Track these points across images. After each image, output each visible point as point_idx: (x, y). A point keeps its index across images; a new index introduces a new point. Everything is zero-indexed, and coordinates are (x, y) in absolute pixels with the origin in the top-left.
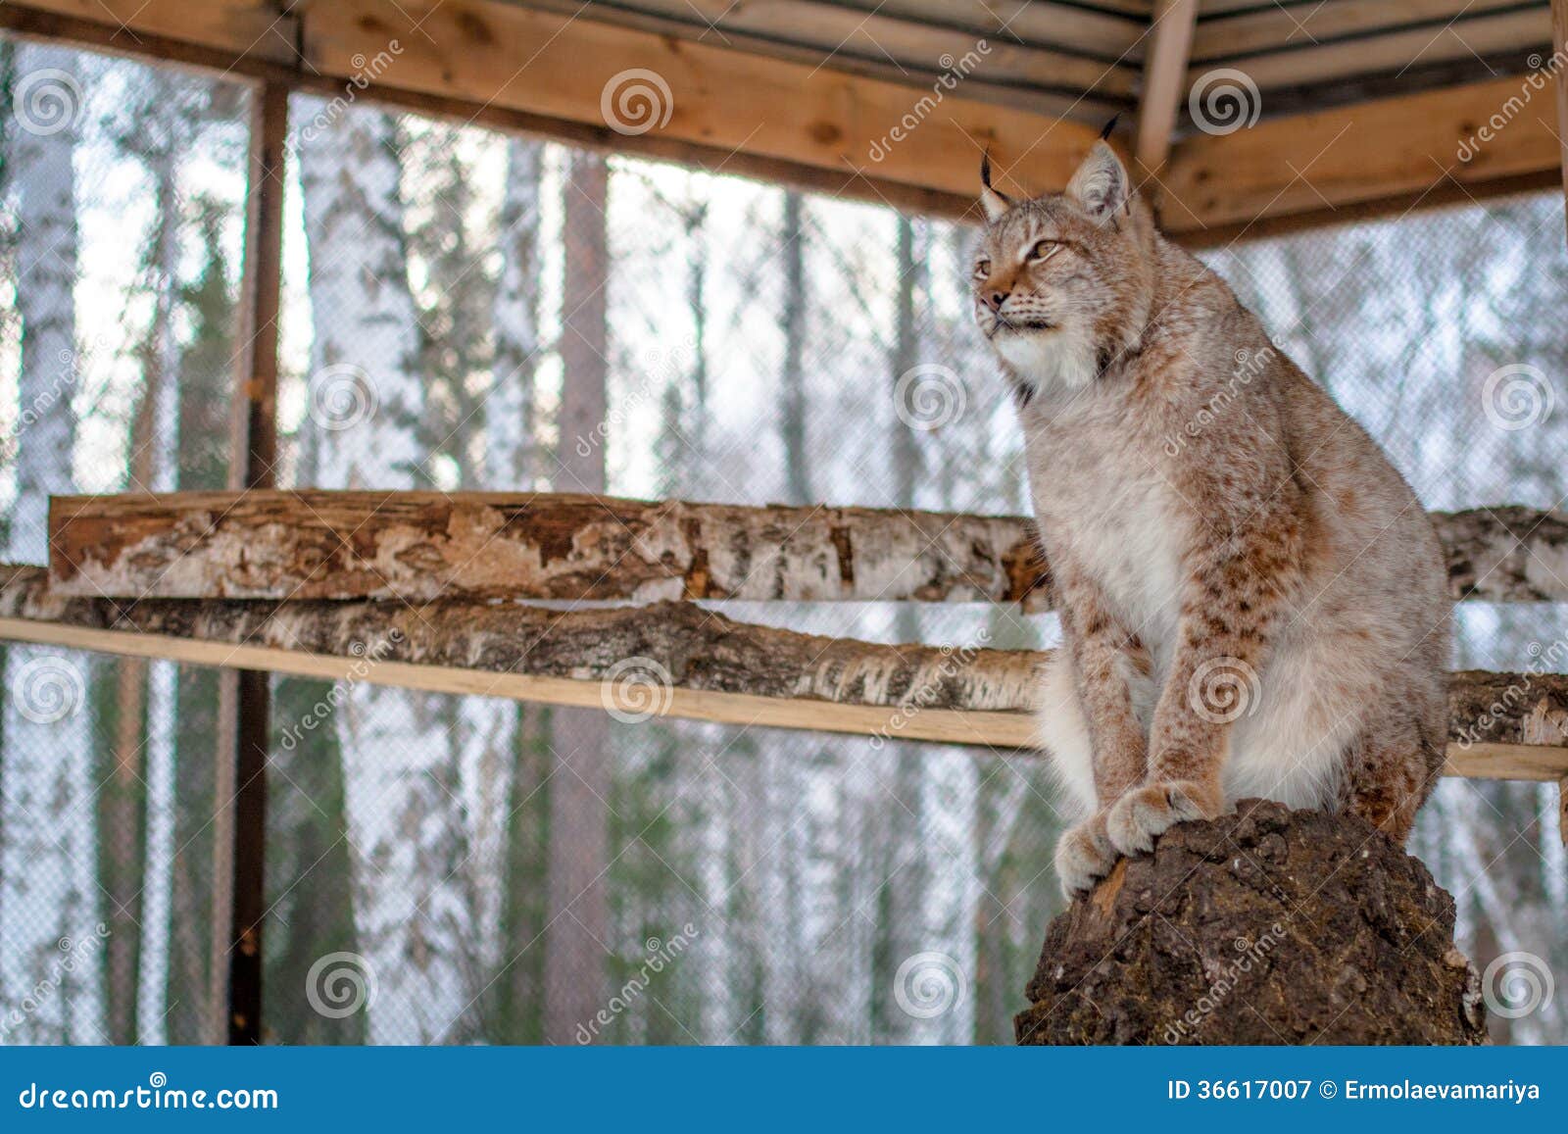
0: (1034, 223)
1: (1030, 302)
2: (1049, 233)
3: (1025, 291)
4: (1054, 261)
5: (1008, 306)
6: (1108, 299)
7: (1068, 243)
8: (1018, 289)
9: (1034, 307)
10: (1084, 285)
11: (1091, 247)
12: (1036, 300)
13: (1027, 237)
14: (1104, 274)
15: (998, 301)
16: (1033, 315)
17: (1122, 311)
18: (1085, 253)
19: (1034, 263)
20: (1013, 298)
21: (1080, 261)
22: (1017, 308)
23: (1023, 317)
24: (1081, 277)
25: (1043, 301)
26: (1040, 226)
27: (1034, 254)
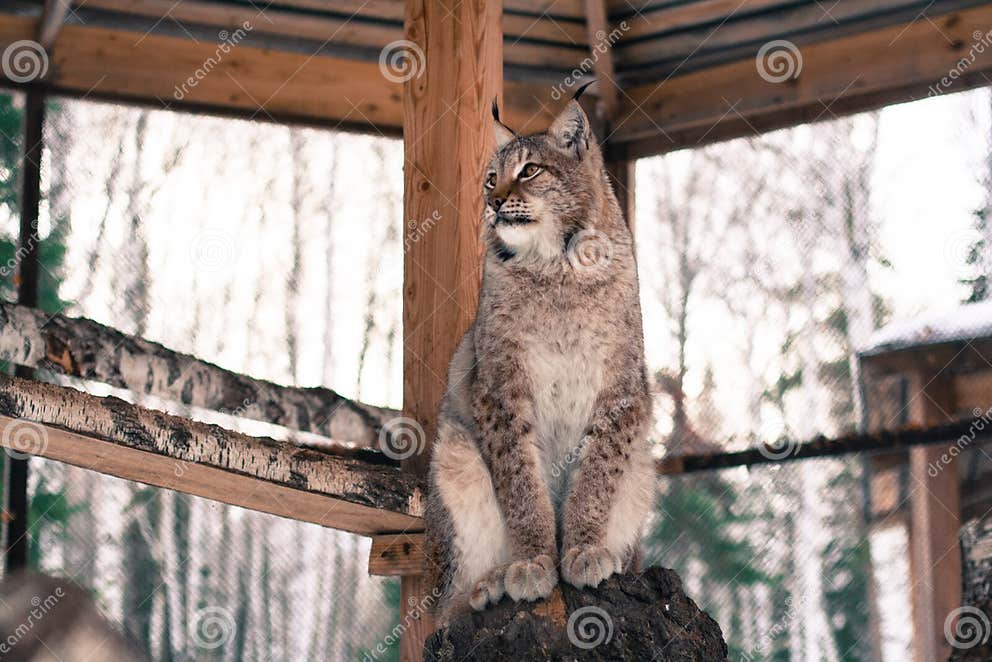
0: (526, 151)
1: (518, 205)
2: (535, 160)
3: (515, 198)
4: (538, 179)
5: (504, 208)
6: (573, 203)
7: (546, 168)
8: (511, 197)
9: (520, 209)
10: (556, 194)
11: (562, 170)
12: (522, 204)
13: (520, 160)
14: (570, 187)
15: (499, 204)
16: (520, 214)
17: (583, 211)
18: (558, 174)
19: (524, 179)
20: (508, 203)
21: (554, 179)
22: (509, 210)
23: (514, 215)
24: (554, 189)
25: (526, 204)
26: (530, 155)
27: (523, 174)
